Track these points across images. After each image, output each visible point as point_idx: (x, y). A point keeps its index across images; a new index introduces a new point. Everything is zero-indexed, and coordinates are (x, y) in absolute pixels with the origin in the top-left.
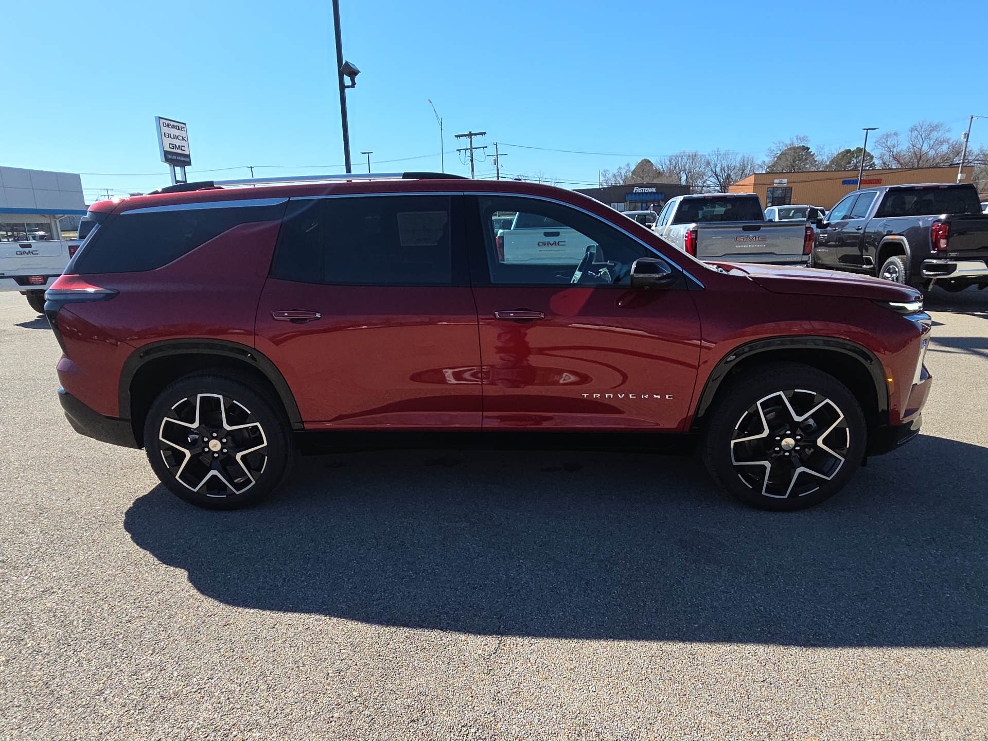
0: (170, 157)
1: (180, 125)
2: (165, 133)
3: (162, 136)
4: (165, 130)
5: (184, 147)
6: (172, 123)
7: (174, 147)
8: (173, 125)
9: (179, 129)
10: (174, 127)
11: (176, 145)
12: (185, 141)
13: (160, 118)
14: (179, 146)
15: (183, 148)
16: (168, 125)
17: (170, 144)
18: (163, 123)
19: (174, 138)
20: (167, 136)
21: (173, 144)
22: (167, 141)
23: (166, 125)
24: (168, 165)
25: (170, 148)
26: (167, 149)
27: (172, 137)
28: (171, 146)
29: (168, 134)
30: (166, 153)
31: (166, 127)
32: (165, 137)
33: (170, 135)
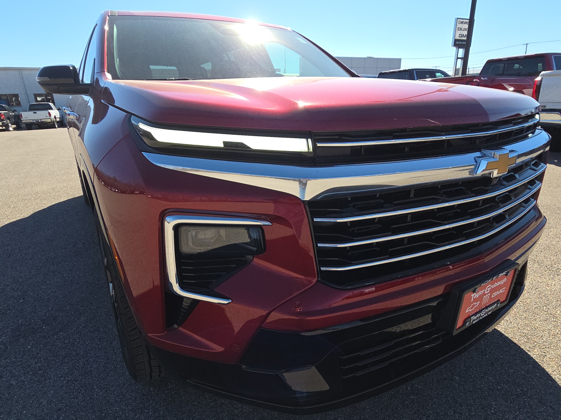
0: (457, 43)
2: (458, 28)
4: (460, 26)
6: (465, 21)
10: (466, 23)
11: (463, 35)
13: (458, 18)
16: (462, 23)
17: (460, 34)
18: (459, 21)
19: (464, 30)
20: (460, 30)
21: (462, 34)
22: (458, 33)
23: (461, 22)
24: (455, 48)
25: (459, 37)
26: (457, 37)
27: (463, 29)
28: (460, 36)
29: (460, 28)
30: (456, 40)
31: (460, 23)
32: (458, 30)
33: (462, 28)
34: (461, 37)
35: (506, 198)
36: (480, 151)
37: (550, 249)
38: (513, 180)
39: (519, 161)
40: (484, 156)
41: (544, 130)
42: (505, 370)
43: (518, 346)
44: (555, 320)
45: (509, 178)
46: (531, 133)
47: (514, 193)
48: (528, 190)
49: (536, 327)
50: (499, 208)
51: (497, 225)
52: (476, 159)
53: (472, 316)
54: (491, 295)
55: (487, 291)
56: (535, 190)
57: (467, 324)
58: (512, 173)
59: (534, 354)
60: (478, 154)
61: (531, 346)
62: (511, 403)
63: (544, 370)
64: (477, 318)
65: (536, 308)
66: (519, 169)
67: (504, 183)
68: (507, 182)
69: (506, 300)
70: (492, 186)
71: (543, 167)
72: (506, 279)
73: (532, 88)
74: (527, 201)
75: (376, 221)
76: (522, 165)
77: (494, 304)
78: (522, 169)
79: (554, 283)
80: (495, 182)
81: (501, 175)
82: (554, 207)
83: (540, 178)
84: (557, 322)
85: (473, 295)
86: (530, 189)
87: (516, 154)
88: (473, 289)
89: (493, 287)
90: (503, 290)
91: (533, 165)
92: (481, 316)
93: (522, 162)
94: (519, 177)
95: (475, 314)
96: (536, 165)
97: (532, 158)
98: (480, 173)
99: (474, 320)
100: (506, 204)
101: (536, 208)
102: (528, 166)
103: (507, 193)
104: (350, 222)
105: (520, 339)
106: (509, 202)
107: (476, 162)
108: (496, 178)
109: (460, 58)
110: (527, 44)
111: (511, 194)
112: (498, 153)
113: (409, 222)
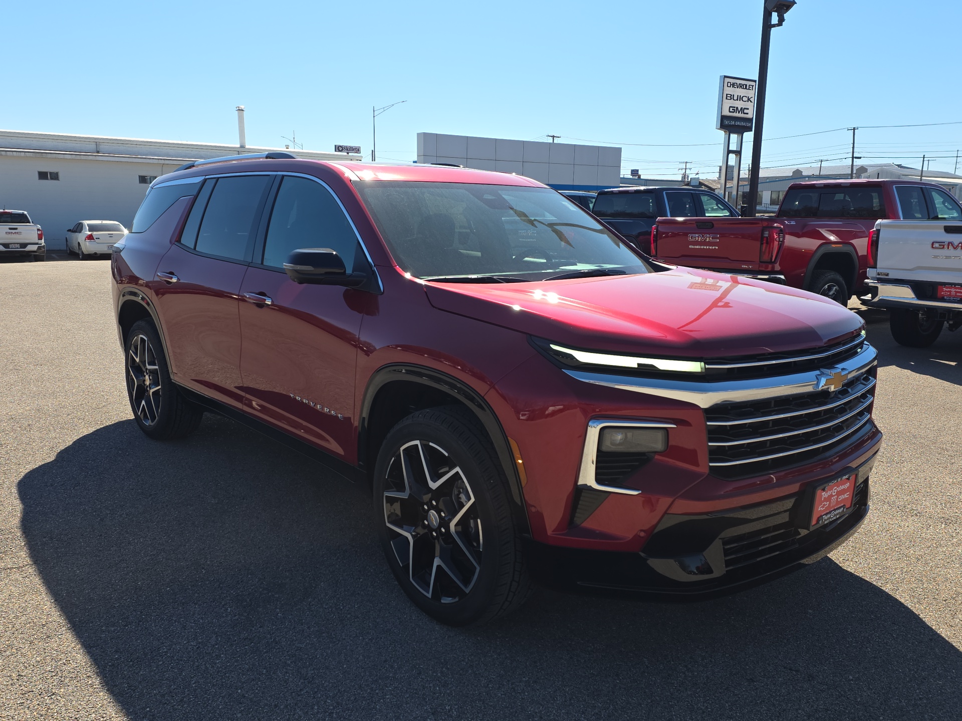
0: (726, 122)
1: (748, 83)
2: (727, 95)
3: (724, 97)
4: (729, 90)
5: (748, 109)
6: (739, 82)
7: (735, 109)
8: (740, 84)
9: (746, 88)
10: (741, 86)
11: (737, 108)
12: (751, 102)
13: (725, 77)
14: (742, 108)
15: (746, 111)
16: (733, 85)
17: (730, 107)
18: (728, 82)
19: (737, 100)
20: (730, 98)
21: (735, 107)
22: (728, 104)
23: (731, 85)
24: (722, 133)
25: (730, 112)
26: (726, 112)
27: (736, 98)
28: (731, 110)
29: (731, 95)
30: (723, 118)
31: (730, 87)
32: (727, 99)
33: (733, 95)
34: (733, 112)
35: (842, 410)
36: (819, 370)
37: (903, 488)
38: (847, 393)
39: (850, 376)
40: (822, 374)
41: (871, 345)
42: (858, 602)
43: (870, 583)
44: (908, 559)
45: (843, 392)
46: (860, 348)
47: (850, 405)
48: (862, 404)
49: (888, 567)
50: (837, 418)
51: (836, 434)
52: (817, 376)
53: (824, 515)
54: (837, 498)
55: (834, 492)
56: (868, 403)
57: (820, 522)
58: (845, 388)
59: (887, 588)
60: (817, 372)
61: (883, 582)
62: (866, 625)
63: (897, 600)
64: (828, 519)
65: (887, 549)
66: (851, 383)
67: (840, 396)
68: (842, 395)
69: (851, 507)
70: (831, 398)
71: (872, 381)
72: (848, 484)
73: (866, 237)
74: (861, 414)
75: (747, 426)
76: (854, 380)
77: (840, 507)
78: (853, 384)
79: (907, 524)
80: (832, 395)
81: (837, 389)
82: (908, 434)
83: (872, 392)
84: (910, 561)
85: (823, 494)
86: (863, 402)
87: (847, 372)
88: (822, 487)
89: (839, 489)
90: (847, 495)
91: (863, 379)
92: (830, 518)
93: (853, 377)
94: (852, 391)
95: (826, 514)
96: (866, 379)
97: (862, 373)
98: (820, 388)
99: (825, 520)
100: (842, 415)
101: (870, 421)
102: (859, 380)
103: (843, 406)
104: (730, 426)
105: (871, 577)
106: (845, 414)
107: (817, 379)
108: (833, 392)
109: (733, 152)
110: (854, 129)
111: (847, 407)
112: (833, 371)
113: (771, 428)
